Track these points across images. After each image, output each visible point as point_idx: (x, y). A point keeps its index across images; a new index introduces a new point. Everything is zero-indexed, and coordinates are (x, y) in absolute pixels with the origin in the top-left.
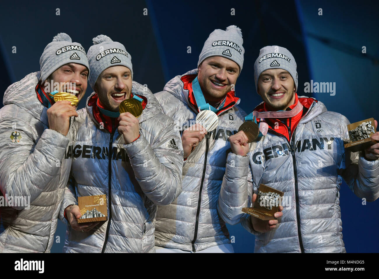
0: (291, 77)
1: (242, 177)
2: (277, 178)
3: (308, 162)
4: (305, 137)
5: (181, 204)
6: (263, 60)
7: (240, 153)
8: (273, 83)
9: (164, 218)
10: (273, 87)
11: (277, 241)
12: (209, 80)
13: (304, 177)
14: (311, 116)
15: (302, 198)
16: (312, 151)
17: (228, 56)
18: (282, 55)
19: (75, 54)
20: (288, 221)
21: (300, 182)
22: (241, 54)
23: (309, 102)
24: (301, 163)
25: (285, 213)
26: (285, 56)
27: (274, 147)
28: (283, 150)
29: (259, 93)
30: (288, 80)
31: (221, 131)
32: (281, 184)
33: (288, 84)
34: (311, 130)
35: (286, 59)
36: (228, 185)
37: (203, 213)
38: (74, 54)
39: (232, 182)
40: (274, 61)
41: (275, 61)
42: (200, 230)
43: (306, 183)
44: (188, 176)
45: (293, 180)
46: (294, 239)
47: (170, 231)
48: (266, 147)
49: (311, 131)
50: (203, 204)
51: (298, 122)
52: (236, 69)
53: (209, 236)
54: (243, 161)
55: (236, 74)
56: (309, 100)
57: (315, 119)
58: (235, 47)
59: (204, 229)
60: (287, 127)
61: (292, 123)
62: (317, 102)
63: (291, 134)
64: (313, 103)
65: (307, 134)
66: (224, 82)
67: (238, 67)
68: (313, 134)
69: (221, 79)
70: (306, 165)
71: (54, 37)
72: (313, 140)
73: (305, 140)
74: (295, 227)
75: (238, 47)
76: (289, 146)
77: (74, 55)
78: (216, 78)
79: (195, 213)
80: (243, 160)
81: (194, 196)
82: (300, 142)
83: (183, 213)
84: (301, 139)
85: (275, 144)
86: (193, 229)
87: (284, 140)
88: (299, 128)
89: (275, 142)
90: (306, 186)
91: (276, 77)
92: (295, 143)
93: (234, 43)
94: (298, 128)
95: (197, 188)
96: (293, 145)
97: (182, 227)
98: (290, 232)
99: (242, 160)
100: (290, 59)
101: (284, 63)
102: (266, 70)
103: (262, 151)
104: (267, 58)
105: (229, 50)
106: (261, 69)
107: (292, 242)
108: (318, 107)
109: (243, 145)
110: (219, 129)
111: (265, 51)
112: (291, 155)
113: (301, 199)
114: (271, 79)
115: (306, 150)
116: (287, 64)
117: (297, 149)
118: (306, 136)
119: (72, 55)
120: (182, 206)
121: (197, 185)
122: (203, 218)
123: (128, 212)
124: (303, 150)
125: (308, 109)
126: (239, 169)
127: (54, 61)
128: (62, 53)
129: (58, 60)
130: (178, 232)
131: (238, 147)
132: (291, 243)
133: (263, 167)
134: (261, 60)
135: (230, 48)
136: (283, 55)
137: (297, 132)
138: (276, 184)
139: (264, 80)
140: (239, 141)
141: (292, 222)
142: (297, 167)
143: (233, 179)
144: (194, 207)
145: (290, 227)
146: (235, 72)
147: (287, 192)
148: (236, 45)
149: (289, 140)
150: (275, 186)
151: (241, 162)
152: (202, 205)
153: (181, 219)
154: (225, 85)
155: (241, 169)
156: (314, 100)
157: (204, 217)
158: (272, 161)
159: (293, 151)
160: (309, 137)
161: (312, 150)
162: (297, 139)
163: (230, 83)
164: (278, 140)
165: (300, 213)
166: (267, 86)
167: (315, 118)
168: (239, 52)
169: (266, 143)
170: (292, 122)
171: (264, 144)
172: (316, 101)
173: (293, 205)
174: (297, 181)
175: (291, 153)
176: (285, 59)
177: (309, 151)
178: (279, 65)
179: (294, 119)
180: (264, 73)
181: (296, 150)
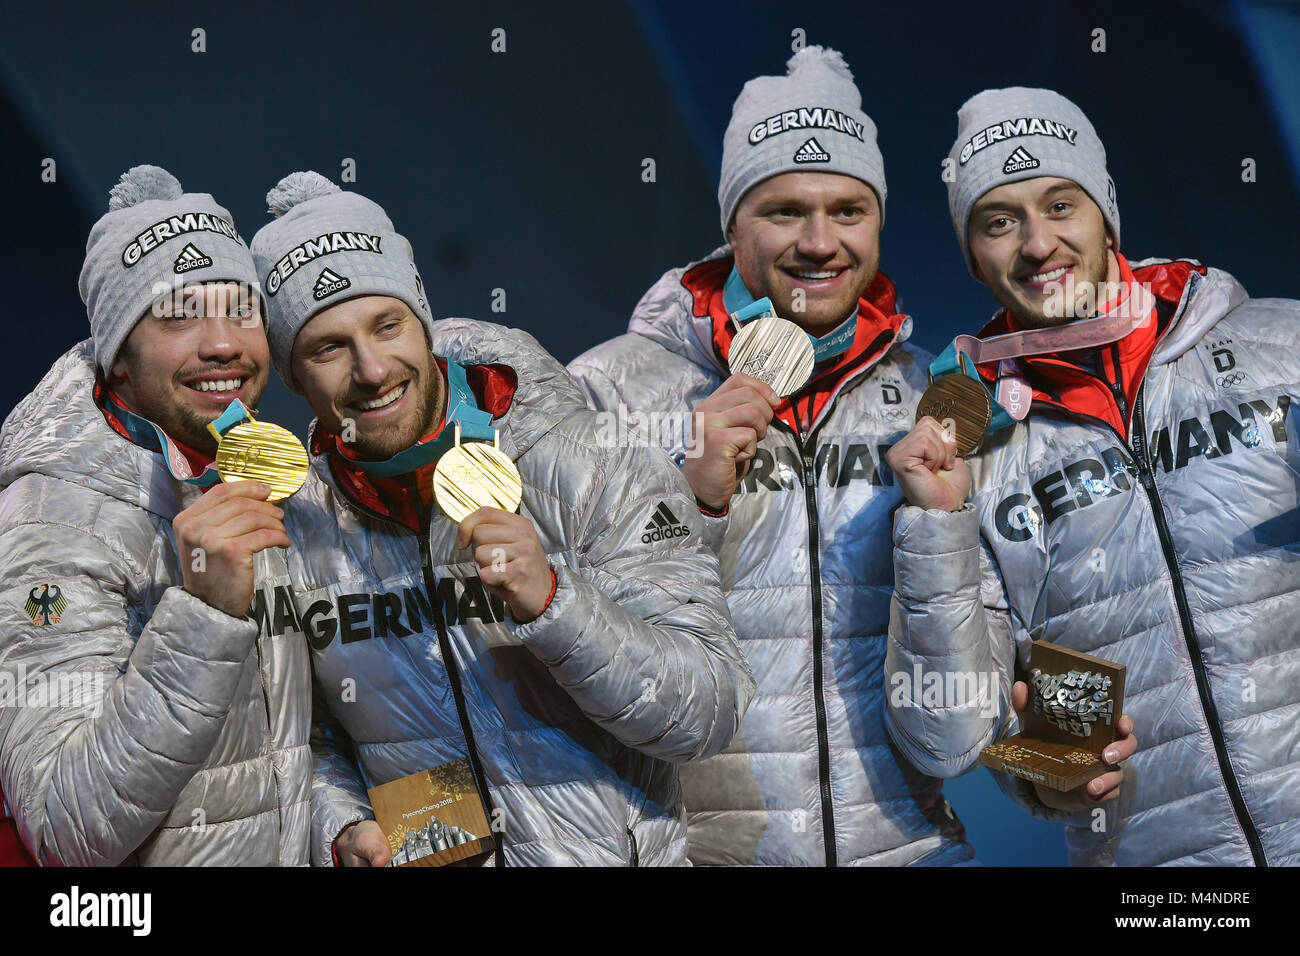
0: (1088, 199)
1: (959, 590)
2: (1105, 585)
3: (1212, 503)
4: (1182, 412)
5: (754, 750)
6: (974, 153)
7: (940, 503)
8: (1026, 236)
9: (703, 809)
10: (1026, 249)
11: (1151, 820)
12: (779, 272)
13: (1202, 562)
14: (1190, 330)
15: (1212, 641)
16: (1217, 460)
17: (817, 161)
18: (1043, 122)
19: (190, 249)
20: (1174, 738)
21: (1194, 583)
22: (862, 141)
23: (1177, 277)
24: (1182, 512)
25: (1158, 710)
26: (1054, 124)
27: (1072, 470)
28: (1107, 475)
29: (977, 275)
30: (1078, 214)
31: (857, 450)
32: (1124, 605)
33: (1082, 227)
34: (1199, 381)
35: (1060, 135)
36: (913, 628)
37: (842, 767)
38: (185, 250)
39: (925, 615)
40: (1015, 152)
41: (1019, 151)
42: (845, 832)
43: (1218, 584)
44: (759, 638)
45: (1165, 581)
46: (1213, 800)
47: (729, 855)
48: (1041, 472)
49: (1199, 385)
50: (837, 732)
51: (1145, 361)
52: (863, 198)
53: (881, 847)
54: (952, 528)
55: (867, 218)
56: (1174, 270)
57: (1207, 337)
58: (835, 124)
59: (857, 824)
60: (1109, 385)
61: (1124, 367)
62: (1205, 274)
63: (1128, 410)
64: (1189, 281)
65: (1187, 400)
66: (834, 263)
67: (867, 192)
68: (1211, 396)
69: (820, 252)
70: (1205, 515)
71: (111, 192)
72: (1213, 417)
73: (1183, 424)
74: (1204, 754)
75: (846, 117)
76: (1129, 456)
77: (186, 255)
78: (801, 255)
79: (814, 771)
80: (951, 526)
81: (795, 708)
82: (1164, 435)
83: (766, 782)
84: (1168, 420)
85: (1073, 456)
86: (818, 830)
87: (1105, 435)
88: (1152, 384)
89: (1073, 449)
90: (1217, 595)
91: (1031, 210)
92: (1149, 440)
93: (826, 110)
94: (1150, 381)
95: (802, 677)
96: (1141, 450)
97: (774, 833)
98: (1191, 777)
99: (947, 525)
100: (1075, 133)
101: (1053, 151)
102: (990, 190)
103: (1027, 489)
104: (988, 145)
105: (814, 139)
106: (971, 188)
107: (1207, 811)
108: (1211, 291)
109: (943, 468)
110: (851, 446)
111: (975, 117)
112: (1140, 486)
113: (1209, 645)
114: (1014, 222)
115: (1194, 458)
116: (1066, 154)
117: (1160, 462)
118: (1183, 406)
119: (181, 256)
120: (758, 755)
121: (802, 666)
122: (848, 784)
123: (552, 802)
124: (1182, 462)
125: (1174, 306)
126: (943, 561)
127: (121, 292)
128: (143, 254)
129: (132, 284)
130: (760, 854)
131: (924, 481)
132: (1203, 818)
133: (1039, 549)
134: (964, 153)
135: (815, 132)
136: (1047, 123)
137: (1147, 397)
138: (1104, 605)
139: (990, 226)
140: (925, 458)
141: (1189, 739)
142: (1172, 529)
143: (924, 601)
144: (803, 750)
145: (1187, 756)
146: (861, 211)
147: (1151, 628)
148: (837, 114)
149: (1122, 433)
150: (1102, 613)
151: (946, 533)
152: (833, 739)
153: (765, 804)
154: (841, 270)
155: (952, 562)
156: (1193, 267)
157: (851, 780)
158: (1073, 522)
159: (1144, 474)
160: (1197, 410)
161: (1215, 454)
162: (1154, 425)
163: (855, 259)
164: (1082, 441)
165: (1214, 697)
166: (1002, 249)
167: (1207, 333)
168: (856, 135)
169: (1039, 459)
170: (1125, 365)
171: (1031, 463)
172: (1202, 271)
173: (1183, 675)
174: (1181, 580)
175: (1141, 481)
176: (1054, 135)
177: (1205, 460)
178: (1035, 164)
179: (1131, 350)
180: (983, 201)
181: (1155, 466)
